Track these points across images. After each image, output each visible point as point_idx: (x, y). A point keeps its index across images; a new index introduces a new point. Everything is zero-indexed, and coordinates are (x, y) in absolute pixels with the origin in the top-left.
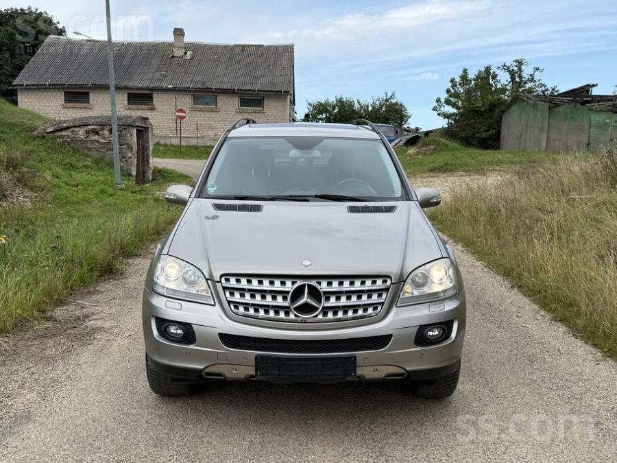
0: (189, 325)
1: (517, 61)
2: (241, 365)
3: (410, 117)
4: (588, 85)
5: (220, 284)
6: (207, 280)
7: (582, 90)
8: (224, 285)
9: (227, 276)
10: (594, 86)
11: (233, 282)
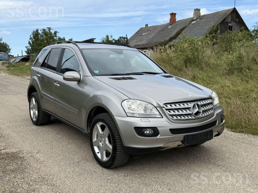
0: (156, 128)
1: (48, 28)
2: (176, 141)
3: (10, 50)
4: (92, 39)
5: (164, 108)
6: (156, 107)
7: (91, 40)
8: (166, 108)
9: (166, 104)
10: (94, 39)
11: (169, 107)
